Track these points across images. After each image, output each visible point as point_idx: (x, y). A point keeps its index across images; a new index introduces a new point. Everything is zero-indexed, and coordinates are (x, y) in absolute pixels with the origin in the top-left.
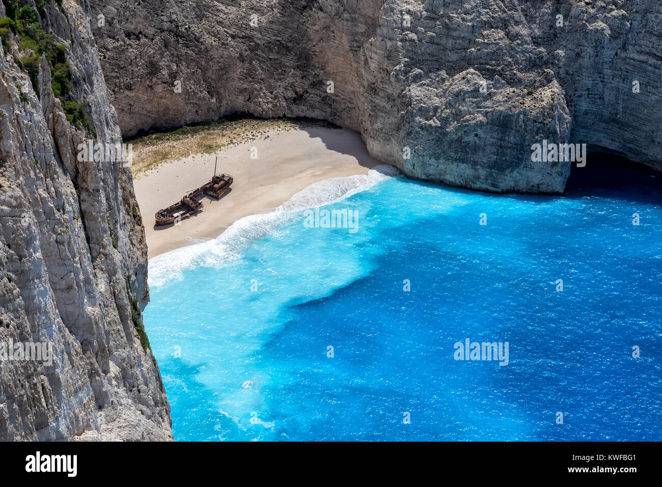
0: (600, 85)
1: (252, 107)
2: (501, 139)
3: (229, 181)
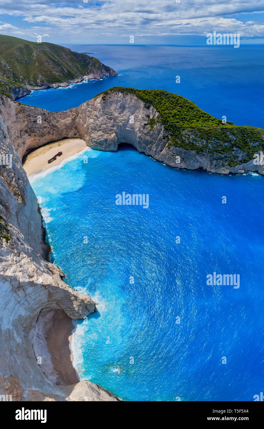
0: (122, 133)
1: (68, 136)
2: (106, 143)
3: (62, 153)
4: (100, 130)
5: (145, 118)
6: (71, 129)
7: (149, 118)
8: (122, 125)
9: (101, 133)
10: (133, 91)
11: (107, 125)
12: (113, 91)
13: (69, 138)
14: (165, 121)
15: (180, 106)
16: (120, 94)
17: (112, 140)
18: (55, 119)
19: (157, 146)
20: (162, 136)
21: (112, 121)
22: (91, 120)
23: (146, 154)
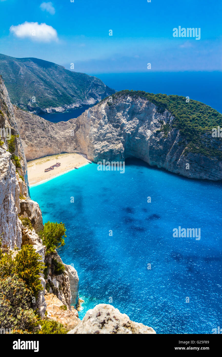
0: (130, 144)
1: (67, 151)
2: (111, 154)
3: (60, 164)
4: (105, 140)
5: (158, 124)
6: (71, 143)
7: (163, 124)
8: (130, 133)
9: (105, 143)
10: (145, 94)
11: (113, 133)
12: (120, 95)
13: (68, 153)
14: (181, 125)
15: (200, 112)
16: (129, 98)
17: (118, 151)
18: (54, 130)
19: (172, 154)
20: (178, 142)
21: (119, 129)
22: (94, 129)
23: (159, 167)
